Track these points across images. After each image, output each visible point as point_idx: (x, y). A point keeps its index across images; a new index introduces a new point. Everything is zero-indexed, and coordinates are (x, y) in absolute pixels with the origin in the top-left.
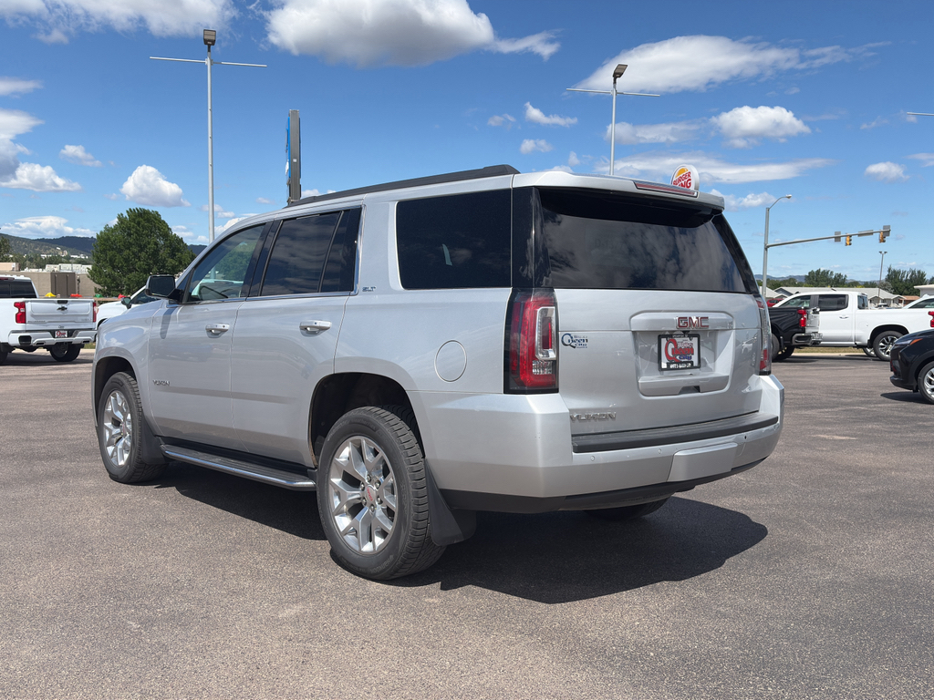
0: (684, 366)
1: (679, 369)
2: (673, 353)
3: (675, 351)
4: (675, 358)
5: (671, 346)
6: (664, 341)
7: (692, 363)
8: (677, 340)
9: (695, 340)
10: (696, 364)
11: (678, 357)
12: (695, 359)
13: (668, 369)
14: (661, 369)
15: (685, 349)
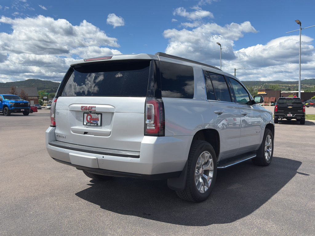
0: (94, 125)
1: (91, 126)
2: (90, 120)
3: (91, 119)
4: (90, 121)
5: (89, 117)
6: (86, 115)
7: (97, 124)
8: (92, 115)
9: (100, 116)
10: (99, 124)
11: (92, 121)
12: (99, 123)
13: (86, 125)
14: (84, 124)
15: (95, 118)
